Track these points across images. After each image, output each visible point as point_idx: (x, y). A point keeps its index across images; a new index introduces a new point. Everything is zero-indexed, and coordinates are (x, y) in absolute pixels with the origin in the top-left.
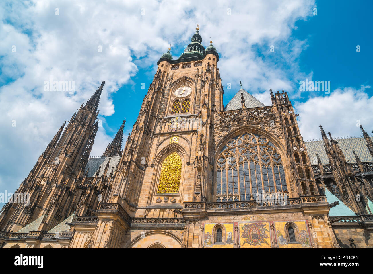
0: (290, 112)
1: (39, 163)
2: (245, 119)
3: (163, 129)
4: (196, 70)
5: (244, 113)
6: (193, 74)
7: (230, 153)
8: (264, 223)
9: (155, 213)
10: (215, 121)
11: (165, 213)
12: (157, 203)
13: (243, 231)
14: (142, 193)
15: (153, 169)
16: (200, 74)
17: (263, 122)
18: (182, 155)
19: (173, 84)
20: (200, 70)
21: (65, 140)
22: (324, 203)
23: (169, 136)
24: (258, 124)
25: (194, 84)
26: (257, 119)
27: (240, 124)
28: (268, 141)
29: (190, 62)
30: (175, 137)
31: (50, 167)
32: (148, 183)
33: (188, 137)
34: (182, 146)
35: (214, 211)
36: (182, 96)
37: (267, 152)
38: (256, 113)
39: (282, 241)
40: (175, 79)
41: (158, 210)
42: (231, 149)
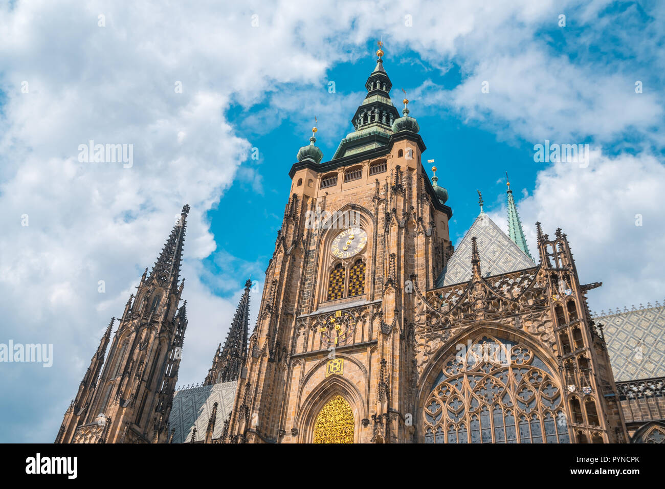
1: (66, 429)
2: (479, 305)
4: (374, 185)
5: (479, 290)
6: (367, 194)
7: (451, 390)
10: (415, 315)
15: (295, 438)
16: (381, 194)
17: (518, 310)
18: (354, 401)
20: (382, 183)
21: (118, 365)
23: (324, 359)
24: (509, 315)
25: (371, 222)
26: (505, 304)
27: (470, 318)
28: (531, 355)
29: (360, 164)
30: (335, 361)
31: (90, 435)
33: (362, 357)
34: (351, 381)
36: (348, 255)
37: (529, 384)
38: (505, 289)
42: (454, 379)
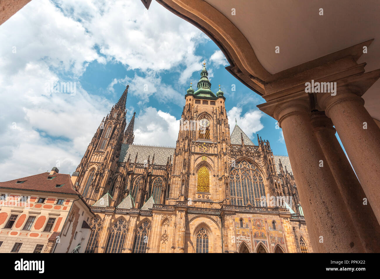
0: (272, 157)
2: (244, 152)
3: (196, 150)
4: (212, 108)
5: (244, 148)
6: (210, 110)
7: (237, 172)
8: (262, 219)
9: (199, 205)
11: (205, 205)
12: (198, 198)
13: (253, 222)
14: (189, 191)
15: (194, 176)
16: (215, 111)
17: (254, 156)
18: (210, 169)
19: (198, 116)
20: (215, 109)
22: (288, 213)
23: (201, 155)
24: (252, 157)
25: (212, 119)
26: (250, 153)
27: (242, 155)
28: (256, 168)
29: (207, 100)
30: (204, 157)
32: (193, 185)
33: (212, 158)
34: (209, 164)
35: (238, 211)
37: (256, 175)
38: (250, 149)
39: (271, 229)
40: (199, 112)
41: (201, 203)
42: (237, 169)
